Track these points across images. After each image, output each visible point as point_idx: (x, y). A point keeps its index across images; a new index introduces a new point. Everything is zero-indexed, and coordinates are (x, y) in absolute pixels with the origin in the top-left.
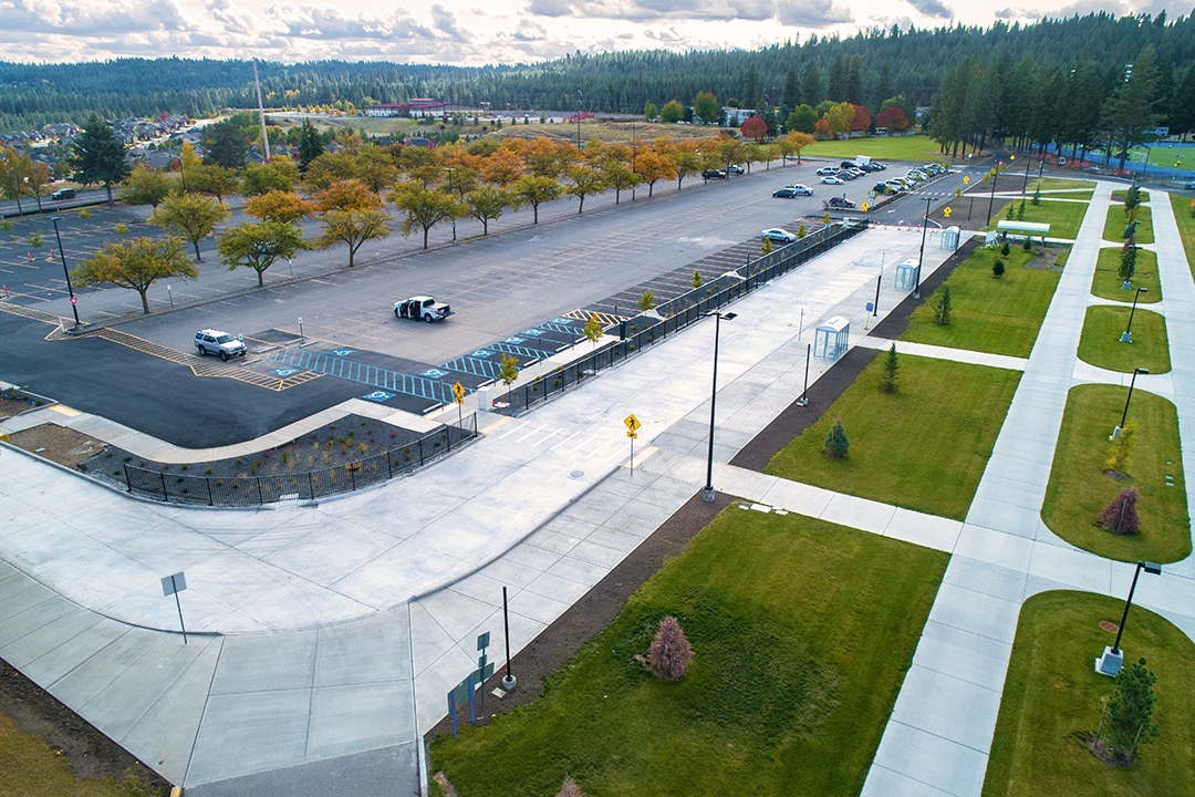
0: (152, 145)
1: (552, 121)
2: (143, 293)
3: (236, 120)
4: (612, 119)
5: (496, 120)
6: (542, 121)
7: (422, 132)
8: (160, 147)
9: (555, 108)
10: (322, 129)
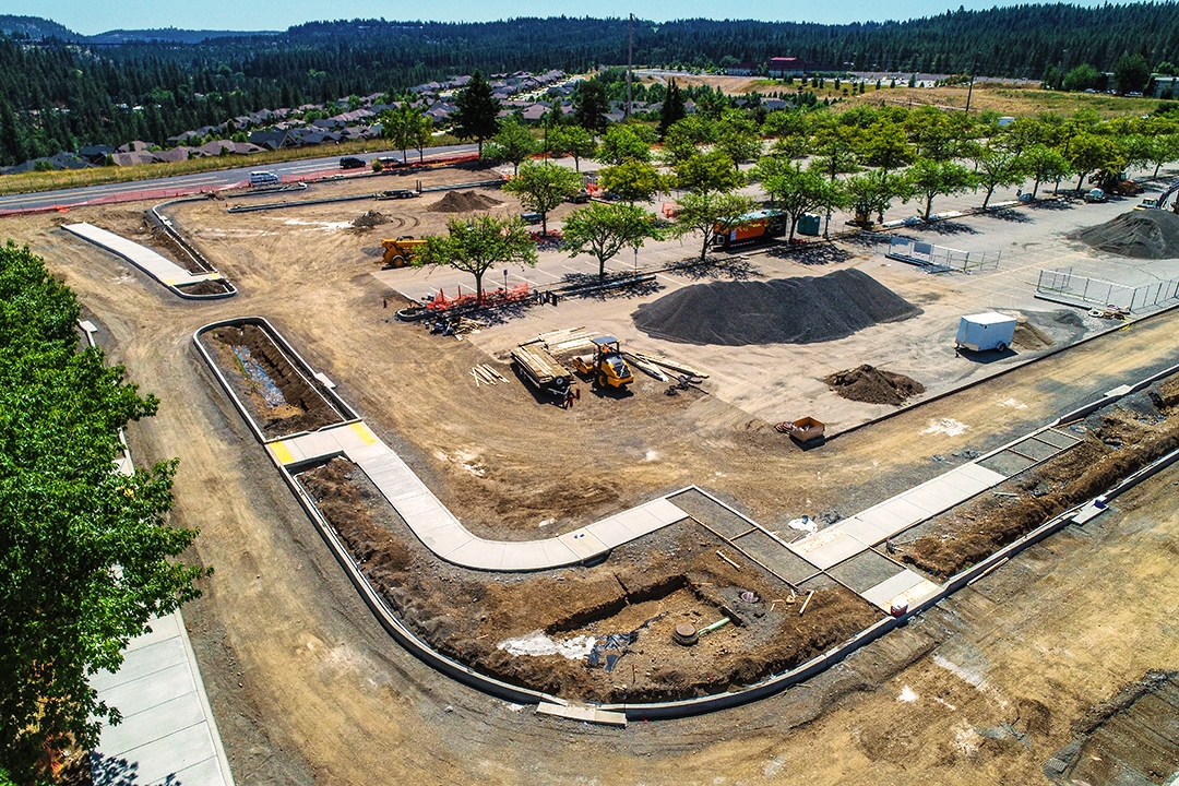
0: (532, 97)
1: (922, 85)
2: (479, 277)
3: (607, 78)
4: (999, 85)
5: (859, 82)
6: (911, 85)
7: (778, 93)
8: (538, 100)
9: (926, 70)
10: (683, 87)
